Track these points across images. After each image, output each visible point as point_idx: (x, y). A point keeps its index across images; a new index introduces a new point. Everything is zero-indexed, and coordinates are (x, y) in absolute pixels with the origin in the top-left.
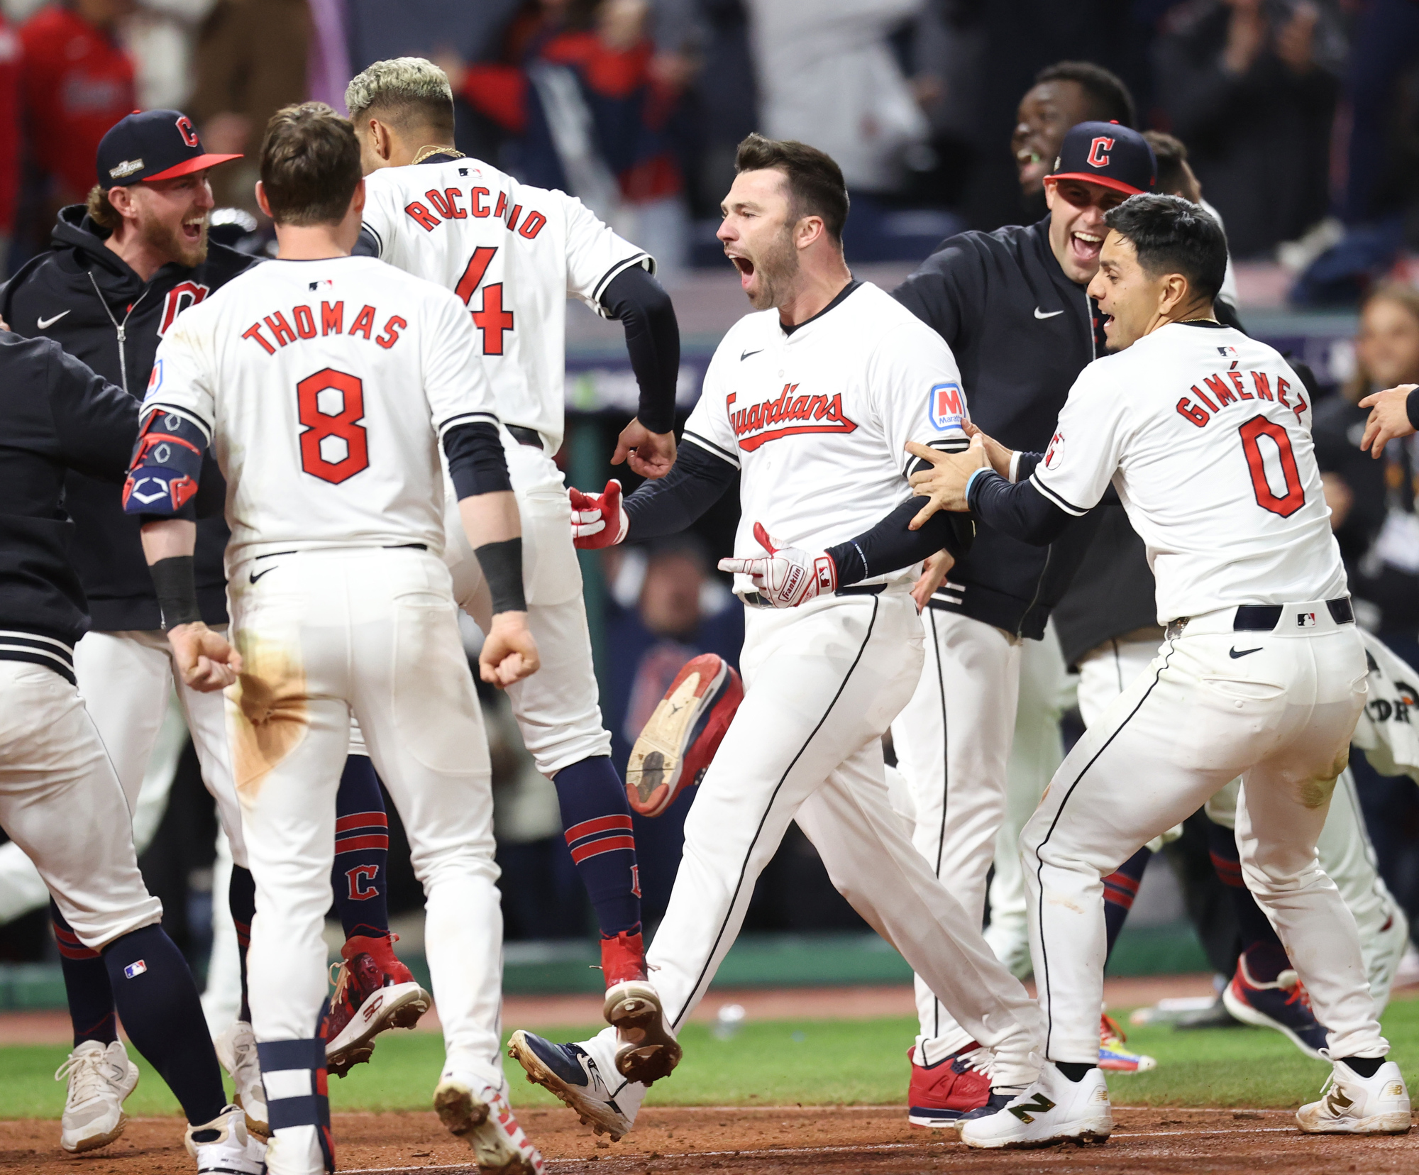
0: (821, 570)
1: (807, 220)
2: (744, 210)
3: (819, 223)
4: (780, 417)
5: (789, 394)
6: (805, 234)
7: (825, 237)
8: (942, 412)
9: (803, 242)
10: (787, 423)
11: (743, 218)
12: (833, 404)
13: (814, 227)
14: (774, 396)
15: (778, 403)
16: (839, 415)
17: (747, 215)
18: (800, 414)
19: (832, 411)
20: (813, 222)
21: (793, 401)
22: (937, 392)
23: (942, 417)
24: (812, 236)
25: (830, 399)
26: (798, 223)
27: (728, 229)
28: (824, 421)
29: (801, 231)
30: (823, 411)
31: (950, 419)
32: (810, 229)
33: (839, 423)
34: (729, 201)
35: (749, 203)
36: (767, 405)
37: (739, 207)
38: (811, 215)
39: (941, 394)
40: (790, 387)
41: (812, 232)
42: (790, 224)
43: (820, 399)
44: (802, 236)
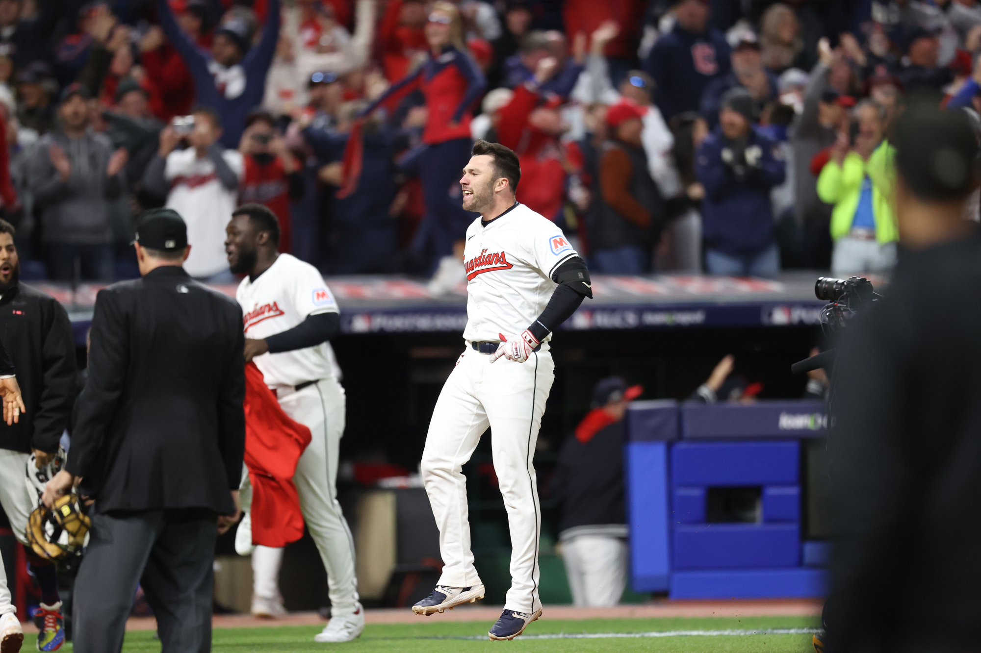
0: (525, 337)
1: (501, 179)
2: (473, 172)
3: (507, 181)
4: (481, 264)
5: (484, 254)
6: (500, 185)
7: (509, 188)
8: (556, 247)
9: (497, 189)
10: (484, 267)
11: (473, 175)
12: (501, 257)
13: (504, 182)
14: (478, 255)
15: (480, 257)
16: (504, 261)
17: (474, 174)
18: (489, 262)
19: (501, 260)
20: (504, 180)
21: (486, 257)
22: (552, 240)
23: (557, 249)
24: (503, 186)
25: (500, 255)
26: (497, 180)
27: (465, 180)
28: (499, 265)
29: (498, 184)
30: (498, 260)
31: (561, 249)
32: (502, 183)
33: (505, 265)
34: (467, 168)
35: (475, 169)
36: (476, 259)
37: (471, 171)
38: (503, 177)
39: (554, 240)
40: (484, 251)
41: (503, 185)
42: (494, 180)
43: (496, 255)
44: (498, 186)
